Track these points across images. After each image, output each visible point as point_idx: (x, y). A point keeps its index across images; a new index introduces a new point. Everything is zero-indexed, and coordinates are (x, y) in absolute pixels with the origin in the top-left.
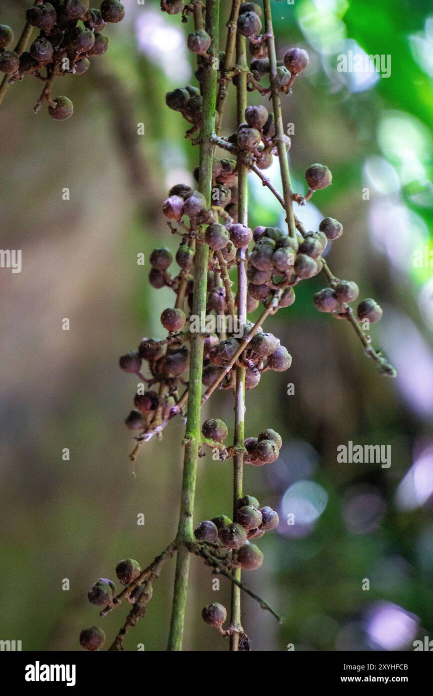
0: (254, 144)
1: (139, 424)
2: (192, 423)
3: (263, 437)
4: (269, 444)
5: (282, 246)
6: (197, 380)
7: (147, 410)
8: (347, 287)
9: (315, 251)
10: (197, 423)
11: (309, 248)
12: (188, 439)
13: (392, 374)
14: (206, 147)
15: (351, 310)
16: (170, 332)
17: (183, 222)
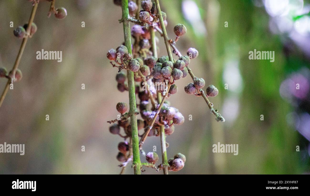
0: (147, 19)
1: (123, 158)
2: (135, 156)
3: (176, 157)
4: (178, 161)
5: (165, 66)
6: (136, 136)
7: (125, 151)
8: (199, 81)
9: (181, 66)
10: (138, 156)
11: (178, 65)
12: (134, 164)
13: (223, 120)
14: (126, 23)
15: (203, 92)
16: (122, 114)
17: (117, 61)
